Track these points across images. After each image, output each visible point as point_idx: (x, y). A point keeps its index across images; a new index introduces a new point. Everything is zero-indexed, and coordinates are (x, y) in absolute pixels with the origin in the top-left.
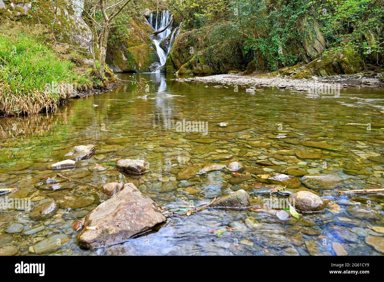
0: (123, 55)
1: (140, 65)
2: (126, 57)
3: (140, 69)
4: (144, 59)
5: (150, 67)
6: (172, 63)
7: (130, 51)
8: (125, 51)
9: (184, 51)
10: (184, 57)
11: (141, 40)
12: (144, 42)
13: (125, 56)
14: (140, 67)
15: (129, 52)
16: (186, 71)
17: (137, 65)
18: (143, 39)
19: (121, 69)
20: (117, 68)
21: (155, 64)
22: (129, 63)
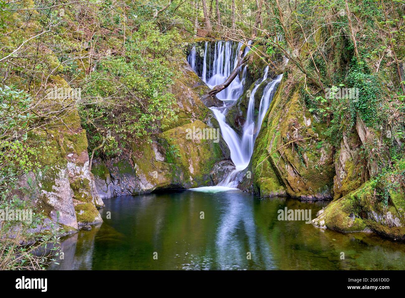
0: (156, 150)
1: (192, 170)
2: (162, 152)
3: (191, 179)
4: (199, 155)
5: (213, 172)
6: (272, 172)
7: (169, 139)
8: (158, 141)
9: (305, 147)
10: (304, 162)
11: (186, 111)
12: (194, 114)
13: (158, 151)
14: (191, 175)
15: (166, 141)
16: (349, 220)
17: (185, 169)
18: (191, 108)
19: (153, 182)
20: (143, 182)
21: (223, 165)
22: (169, 166)
